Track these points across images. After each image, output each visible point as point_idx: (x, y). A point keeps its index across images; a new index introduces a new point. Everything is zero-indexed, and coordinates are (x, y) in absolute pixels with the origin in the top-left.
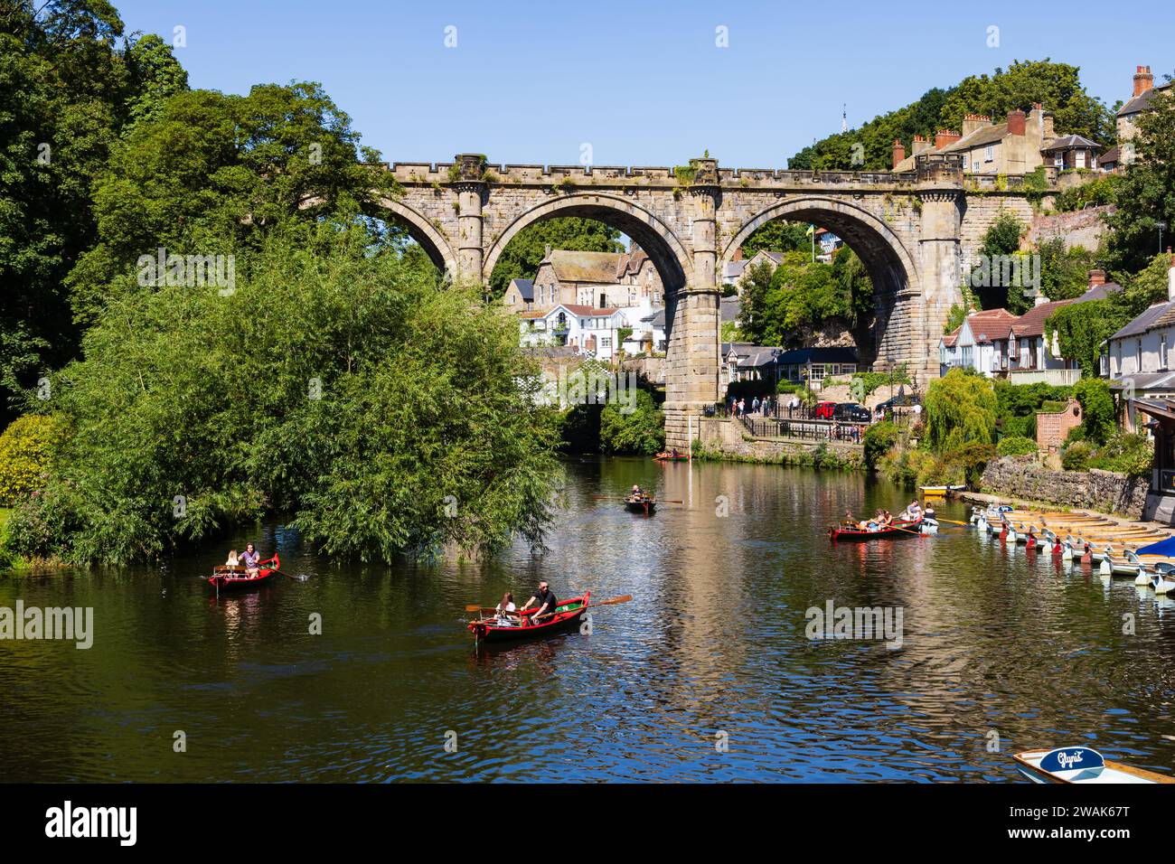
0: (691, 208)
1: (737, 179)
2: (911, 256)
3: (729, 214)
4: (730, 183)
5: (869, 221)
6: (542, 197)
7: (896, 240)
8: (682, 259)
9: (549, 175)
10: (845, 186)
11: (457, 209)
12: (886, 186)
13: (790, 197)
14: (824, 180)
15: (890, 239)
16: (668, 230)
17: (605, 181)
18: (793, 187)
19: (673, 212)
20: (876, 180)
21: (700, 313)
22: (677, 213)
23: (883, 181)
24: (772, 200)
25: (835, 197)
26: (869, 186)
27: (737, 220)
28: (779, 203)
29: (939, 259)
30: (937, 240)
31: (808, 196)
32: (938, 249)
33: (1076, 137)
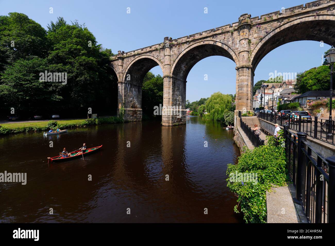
0: (238, 37)
1: (260, 20)
6: (186, 46)
16: (229, 47)
17: (207, 35)
19: (231, 40)
27: (260, 37)
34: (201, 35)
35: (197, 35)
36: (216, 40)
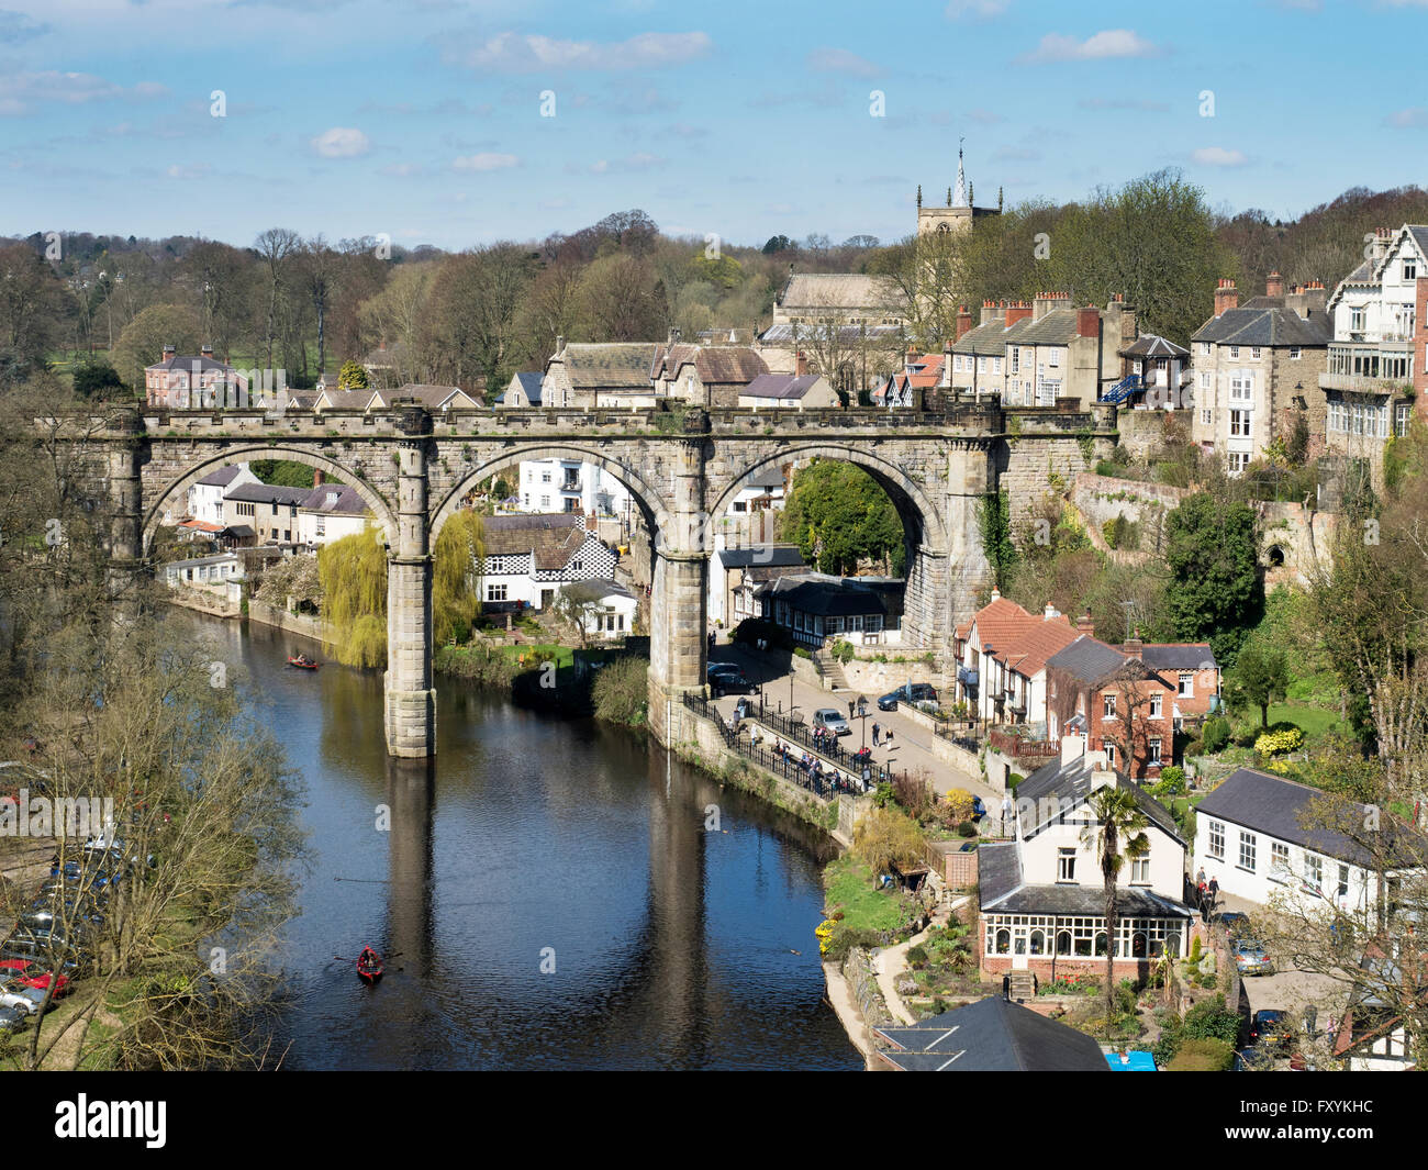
0: (673, 459)
1: (728, 425)
2: (937, 513)
3: (719, 466)
4: (721, 430)
5: (887, 471)
6: (497, 449)
7: (919, 493)
9: (506, 425)
10: (858, 430)
11: (396, 466)
12: (908, 430)
14: (834, 425)
15: (912, 492)
16: (646, 486)
17: (572, 430)
18: (796, 433)
19: (652, 465)
20: (896, 423)
21: (682, 584)
22: (656, 468)
23: (905, 424)
24: (770, 447)
25: (846, 444)
26: (888, 430)
27: (729, 473)
28: (779, 452)
29: (966, 518)
30: (965, 495)
31: (814, 443)
33: (1158, 339)
34: (552, 421)
35: (538, 421)
36: (604, 454)
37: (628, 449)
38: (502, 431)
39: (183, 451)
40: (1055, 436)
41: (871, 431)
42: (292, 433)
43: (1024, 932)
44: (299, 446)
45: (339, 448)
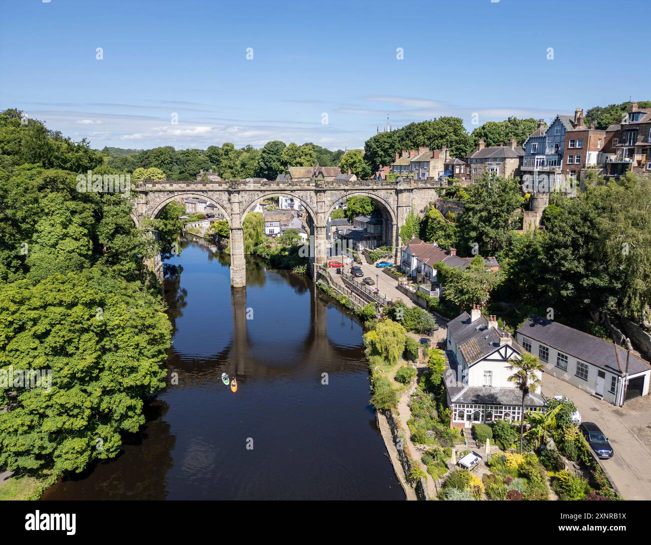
1: (332, 186)
2: (394, 212)
3: (329, 199)
4: (329, 188)
5: (379, 199)
6: (261, 194)
7: (389, 207)
8: (312, 215)
9: (264, 186)
10: (370, 187)
11: (229, 200)
12: (386, 187)
13: (350, 192)
14: (364, 186)
15: (387, 205)
16: (308, 206)
17: (284, 188)
18: (353, 188)
19: (309, 198)
20: (382, 185)
22: (311, 198)
23: (385, 185)
24: (343, 193)
25: (367, 191)
26: (380, 187)
27: (333, 201)
29: (403, 213)
30: (403, 206)
31: (358, 191)
32: (403, 210)
33: (457, 159)
34: (278, 185)
35: (274, 185)
37: (301, 193)
38: (263, 188)
39: (161, 195)
40: (429, 188)
41: (375, 187)
42: (196, 189)
43: (471, 411)
44: (199, 193)
45: (210, 193)
